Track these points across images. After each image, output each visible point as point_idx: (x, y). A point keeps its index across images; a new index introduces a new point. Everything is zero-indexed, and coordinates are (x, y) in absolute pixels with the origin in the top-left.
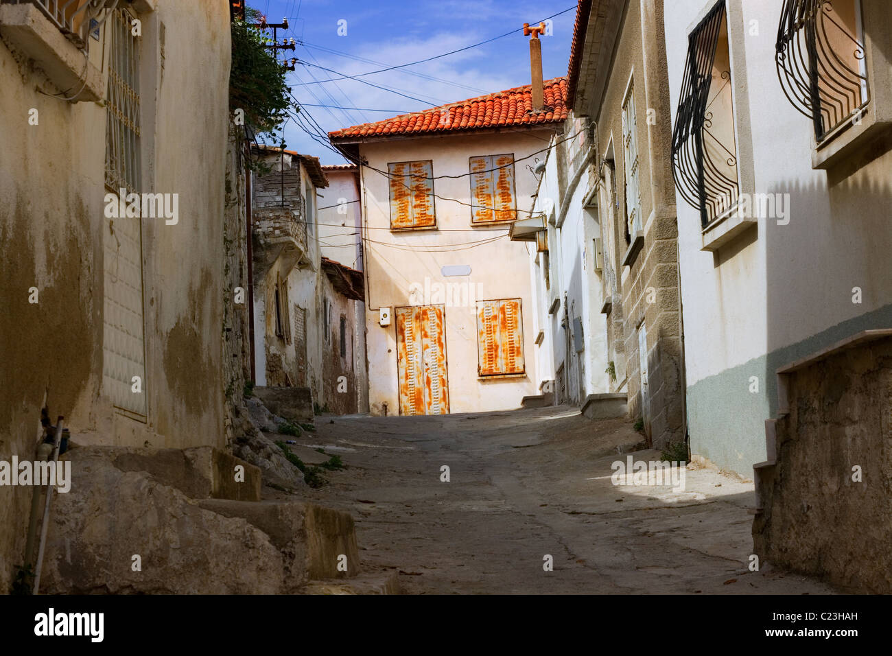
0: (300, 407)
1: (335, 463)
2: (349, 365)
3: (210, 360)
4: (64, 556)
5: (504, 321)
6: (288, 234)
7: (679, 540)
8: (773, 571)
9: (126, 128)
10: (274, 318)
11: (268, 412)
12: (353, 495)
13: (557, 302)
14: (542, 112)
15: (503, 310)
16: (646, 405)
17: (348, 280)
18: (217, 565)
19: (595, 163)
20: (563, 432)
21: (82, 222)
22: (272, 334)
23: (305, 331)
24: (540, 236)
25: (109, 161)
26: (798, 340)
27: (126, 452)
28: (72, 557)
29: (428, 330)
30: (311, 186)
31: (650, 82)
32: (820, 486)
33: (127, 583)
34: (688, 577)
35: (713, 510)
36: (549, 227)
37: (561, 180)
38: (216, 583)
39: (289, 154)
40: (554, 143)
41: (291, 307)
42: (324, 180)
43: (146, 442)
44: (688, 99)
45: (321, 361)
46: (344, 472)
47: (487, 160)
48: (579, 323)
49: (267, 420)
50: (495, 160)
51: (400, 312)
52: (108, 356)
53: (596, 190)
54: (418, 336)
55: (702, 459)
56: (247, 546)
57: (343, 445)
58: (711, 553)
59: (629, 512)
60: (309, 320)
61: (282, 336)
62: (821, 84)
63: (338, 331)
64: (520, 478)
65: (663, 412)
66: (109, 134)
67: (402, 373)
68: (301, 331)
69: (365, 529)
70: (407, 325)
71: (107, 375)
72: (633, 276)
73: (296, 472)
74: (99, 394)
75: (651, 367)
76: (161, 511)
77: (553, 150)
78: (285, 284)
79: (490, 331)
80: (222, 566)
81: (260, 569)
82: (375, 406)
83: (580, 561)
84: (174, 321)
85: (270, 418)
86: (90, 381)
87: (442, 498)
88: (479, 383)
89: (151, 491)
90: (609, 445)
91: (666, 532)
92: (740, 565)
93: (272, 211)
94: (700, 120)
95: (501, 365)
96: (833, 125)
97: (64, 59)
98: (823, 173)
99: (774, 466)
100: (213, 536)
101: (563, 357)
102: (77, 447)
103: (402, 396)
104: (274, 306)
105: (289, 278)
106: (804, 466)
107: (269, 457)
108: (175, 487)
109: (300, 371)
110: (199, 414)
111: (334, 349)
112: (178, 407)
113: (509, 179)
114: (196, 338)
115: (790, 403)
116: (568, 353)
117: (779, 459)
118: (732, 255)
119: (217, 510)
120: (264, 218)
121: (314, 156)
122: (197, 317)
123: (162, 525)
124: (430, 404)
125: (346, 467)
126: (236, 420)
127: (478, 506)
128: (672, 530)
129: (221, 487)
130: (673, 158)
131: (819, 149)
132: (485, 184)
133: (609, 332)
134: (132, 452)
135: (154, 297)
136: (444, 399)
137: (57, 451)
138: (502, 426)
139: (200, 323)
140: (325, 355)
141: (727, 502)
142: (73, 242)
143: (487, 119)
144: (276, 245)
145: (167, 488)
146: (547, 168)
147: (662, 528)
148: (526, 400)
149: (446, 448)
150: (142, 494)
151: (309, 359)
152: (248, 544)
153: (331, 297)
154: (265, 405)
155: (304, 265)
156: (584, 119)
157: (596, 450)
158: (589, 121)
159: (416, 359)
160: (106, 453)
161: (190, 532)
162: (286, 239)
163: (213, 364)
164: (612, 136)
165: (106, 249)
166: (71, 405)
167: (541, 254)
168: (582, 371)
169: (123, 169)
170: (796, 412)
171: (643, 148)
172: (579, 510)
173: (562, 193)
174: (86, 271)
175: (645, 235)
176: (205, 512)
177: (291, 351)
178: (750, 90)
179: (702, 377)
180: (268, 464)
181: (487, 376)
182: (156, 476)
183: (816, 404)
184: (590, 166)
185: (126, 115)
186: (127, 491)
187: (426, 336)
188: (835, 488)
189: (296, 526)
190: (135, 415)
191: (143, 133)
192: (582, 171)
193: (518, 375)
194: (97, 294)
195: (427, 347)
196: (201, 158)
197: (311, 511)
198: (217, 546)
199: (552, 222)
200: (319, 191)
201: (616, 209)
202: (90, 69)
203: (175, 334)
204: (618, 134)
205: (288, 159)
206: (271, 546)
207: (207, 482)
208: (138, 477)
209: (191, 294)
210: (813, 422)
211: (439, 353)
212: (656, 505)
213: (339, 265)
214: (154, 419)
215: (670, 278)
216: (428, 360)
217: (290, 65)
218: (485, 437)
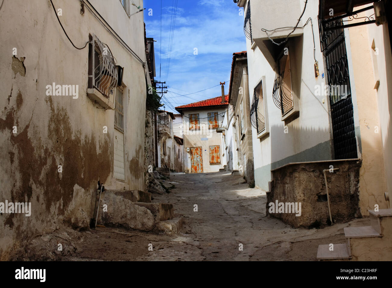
0: (167, 172)
1: (173, 187)
2: (181, 160)
3: (141, 166)
4: (103, 216)
5: (216, 151)
6: (166, 131)
7: (250, 208)
8: (270, 217)
9: (120, 114)
10: (163, 150)
11: (159, 174)
12: (177, 195)
13: (227, 147)
14: (224, 102)
15: (215, 148)
16: (246, 173)
17: (180, 141)
18: (138, 218)
19: (235, 116)
20: (227, 179)
21: (108, 137)
22: (162, 154)
23: (170, 153)
24: (223, 132)
25: (115, 122)
26: (279, 160)
27: (117, 191)
28: (105, 216)
29: (198, 153)
30: (171, 119)
31: (246, 99)
32: (280, 198)
33: (118, 222)
34: (251, 218)
35: (259, 200)
36: (225, 130)
37: (228, 119)
38: (138, 222)
39: (166, 112)
40: (226, 111)
41: (167, 147)
42: (174, 118)
43: (124, 187)
44: (254, 103)
45: (174, 160)
46: (175, 189)
47: (212, 113)
48: (231, 152)
49: (158, 176)
50: (213, 113)
51: (192, 149)
52: (115, 167)
53: (235, 122)
54: (196, 154)
55: (258, 187)
56: (145, 213)
57: (176, 182)
58: (257, 212)
59: (240, 200)
60: (171, 150)
61: (165, 154)
62: (283, 102)
63: (178, 152)
64: (216, 191)
65: (249, 175)
66: (115, 116)
67: (192, 163)
68: (169, 153)
69: (178, 204)
70: (193, 151)
71: (115, 172)
72: (243, 143)
73: (164, 189)
74: (112, 177)
75: (247, 165)
76: (125, 205)
77: (226, 112)
78: (165, 142)
79: (212, 153)
80: (140, 218)
81: (148, 219)
82: (186, 170)
83: (226, 213)
84: (132, 158)
85: (159, 175)
86: (110, 174)
87: (197, 196)
88: (210, 165)
89: (123, 200)
90: (237, 182)
91: (247, 205)
92: (263, 215)
93: (162, 125)
94: (256, 108)
95: (215, 161)
96: (286, 111)
97: (103, 100)
98: (284, 122)
99: (270, 192)
100: (138, 211)
101: (228, 160)
102: (106, 190)
103: (192, 168)
104: (163, 147)
105: (166, 140)
106: (277, 193)
107: (157, 186)
108: (129, 199)
109: (169, 162)
110: (138, 179)
111: (177, 157)
112: (133, 178)
113: (217, 118)
114: (137, 161)
115: (274, 178)
116: (229, 159)
117: (271, 191)
118: (264, 140)
119: (139, 205)
120: (160, 127)
121: (172, 112)
122: (138, 156)
123: (126, 209)
124: (198, 170)
125: (176, 188)
126: (150, 178)
127: (205, 198)
128: (249, 205)
129: (140, 199)
130: (250, 117)
131: (283, 116)
132: (211, 119)
133: (238, 155)
134: (119, 191)
135: (127, 153)
136: (202, 169)
137: (101, 191)
138: (214, 177)
139: (139, 158)
140: (175, 158)
141: (263, 198)
142: (106, 142)
143: (212, 104)
144: (163, 133)
145: (127, 200)
146: (225, 116)
147: (246, 205)
148: (220, 170)
149: (200, 182)
150: (121, 201)
151: (171, 159)
152: (146, 213)
153: (176, 145)
154: (158, 172)
155: (170, 137)
156: (232, 106)
157: (234, 183)
158: (234, 106)
159: (195, 159)
160: (113, 191)
161: (132, 210)
162: (165, 132)
163: (142, 167)
164: (238, 110)
165: (114, 143)
166: (105, 180)
167: (224, 136)
168: (232, 164)
169: (119, 124)
170: (275, 180)
171: (244, 114)
172: (228, 199)
173: (228, 122)
174: (109, 148)
175: (245, 134)
176: (136, 205)
177: (167, 157)
178: (268, 101)
179: (258, 168)
180: (157, 188)
181: (212, 164)
182: (125, 197)
183: (279, 179)
184: (234, 116)
185: (120, 111)
186: (118, 200)
187: (198, 154)
188: (283, 199)
189: (157, 209)
190: (122, 181)
191: (124, 115)
192: (232, 118)
193: (219, 163)
194: (112, 153)
195: (198, 157)
196: (139, 119)
197: (161, 205)
198: (139, 214)
199: (226, 128)
200: (173, 120)
201: (239, 127)
202: (110, 102)
203: (132, 161)
204: (239, 110)
205: (166, 113)
206: (151, 213)
207: (137, 198)
208: (120, 197)
209: (136, 151)
210: (279, 183)
211: (201, 158)
212: (246, 198)
213: (178, 137)
214: (126, 181)
215: (251, 144)
216: (198, 160)
217: (166, 92)
218: (209, 180)
